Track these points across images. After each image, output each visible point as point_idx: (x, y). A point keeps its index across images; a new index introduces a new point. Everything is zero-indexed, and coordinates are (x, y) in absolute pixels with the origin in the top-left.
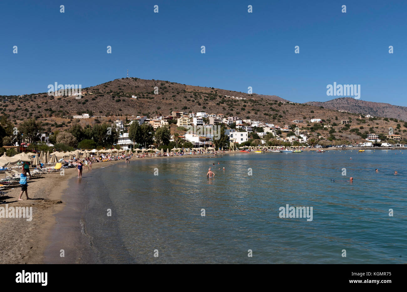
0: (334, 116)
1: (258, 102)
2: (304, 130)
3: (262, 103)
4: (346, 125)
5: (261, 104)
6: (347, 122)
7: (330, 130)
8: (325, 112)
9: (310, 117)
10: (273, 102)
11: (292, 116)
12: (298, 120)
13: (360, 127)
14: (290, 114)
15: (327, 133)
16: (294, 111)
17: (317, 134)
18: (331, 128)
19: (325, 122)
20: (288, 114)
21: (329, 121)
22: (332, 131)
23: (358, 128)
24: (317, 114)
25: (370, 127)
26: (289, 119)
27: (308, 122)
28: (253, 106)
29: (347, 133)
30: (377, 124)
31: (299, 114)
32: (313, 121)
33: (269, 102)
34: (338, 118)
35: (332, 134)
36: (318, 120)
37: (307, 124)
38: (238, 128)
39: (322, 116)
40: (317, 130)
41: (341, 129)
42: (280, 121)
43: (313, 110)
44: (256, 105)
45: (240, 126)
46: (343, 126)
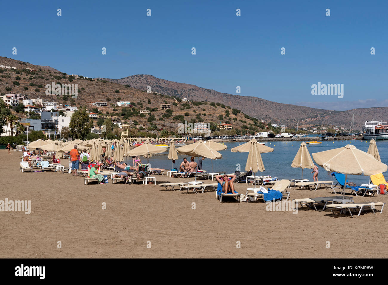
0: (146, 98)
1: (37, 74)
2: (116, 117)
3: (43, 75)
4: (167, 111)
5: (42, 78)
6: (167, 106)
7: (149, 117)
8: (134, 93)
9: (115, 99)
10: (61, 76)
11: (91, 96)
12: (100, 103)
13: (185, 114)
14: (87, 93)
15: (146, 121)
16: (92, 90)
17: (133, 122)
18: (149, 114)
19: (136, 106)
20: (84, 93)
21: (140, 105)
22: (151, 119)
23: (182, 115)
24: (124, 95)
25: (196, 113)
26: (87, 101)
27: (113, 106)
28: (31, 79)
29: (170, 121)
30: (204, 110)
31: (99, 94)
32: (119, 104)
33: (54, 75)
34: (151, 101)
35: (152, 122)
36: (127, 103)
37: (113, 108)
38: (28, 111)
39: (131, 98)
40: (132, 117)
41: (161, 116)
42: (74, 102)
43: (118, 89)
44: (35, 78)
45: (32, 108)
46: (164, 112)
